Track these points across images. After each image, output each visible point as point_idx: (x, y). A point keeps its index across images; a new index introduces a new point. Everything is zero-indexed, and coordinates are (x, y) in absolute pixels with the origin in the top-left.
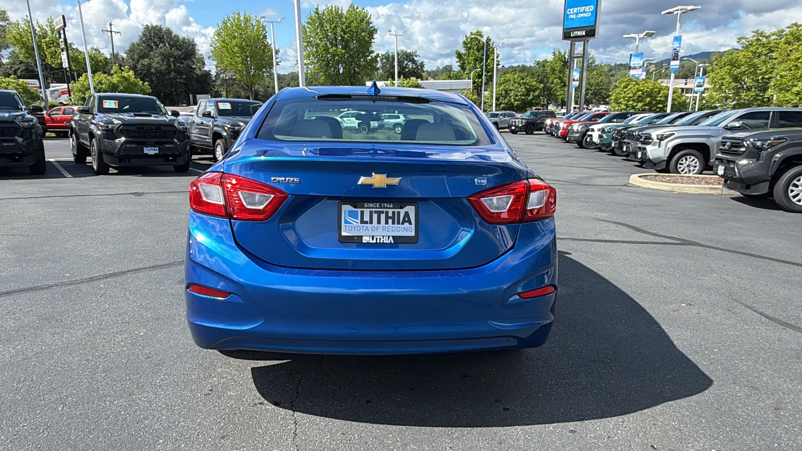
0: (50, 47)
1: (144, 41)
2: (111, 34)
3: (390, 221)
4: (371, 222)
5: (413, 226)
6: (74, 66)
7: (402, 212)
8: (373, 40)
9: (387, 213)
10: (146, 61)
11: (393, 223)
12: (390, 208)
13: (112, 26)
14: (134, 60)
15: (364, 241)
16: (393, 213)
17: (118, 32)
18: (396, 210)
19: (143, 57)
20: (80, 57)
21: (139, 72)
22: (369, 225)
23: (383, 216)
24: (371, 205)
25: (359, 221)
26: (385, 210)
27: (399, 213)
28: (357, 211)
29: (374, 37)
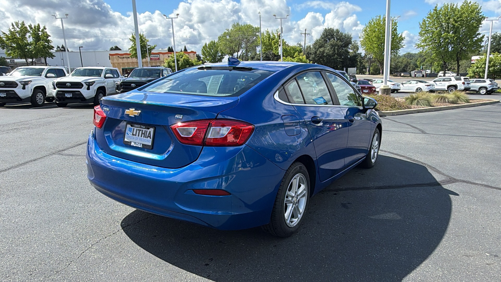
0: (275, 45)
1: (323, 38)
2: (305, 35)
3: (143, 135)
4: (136, 135)
5: (151, 140)
6: (285, 54)
7: (148, 131)
8: (480, 25)
9: (143, 130)
10: (321, 50)
11: (144, 137)
12: (144, 128)
13: (306, 31)
14: (316, 49)
15: (132, 145)
16: (145, 131)
17: (309, 34)
18: (146, 130)
19: (320, 47)
20: (288, 49)
21: (317, 56)
22: (134, 136)
23: (141, 132)
24: (137, 126)
25: (131, 134)
26: (142, 129)
27: (147, 131)
28: (132, 128)
29: (482, 23)
